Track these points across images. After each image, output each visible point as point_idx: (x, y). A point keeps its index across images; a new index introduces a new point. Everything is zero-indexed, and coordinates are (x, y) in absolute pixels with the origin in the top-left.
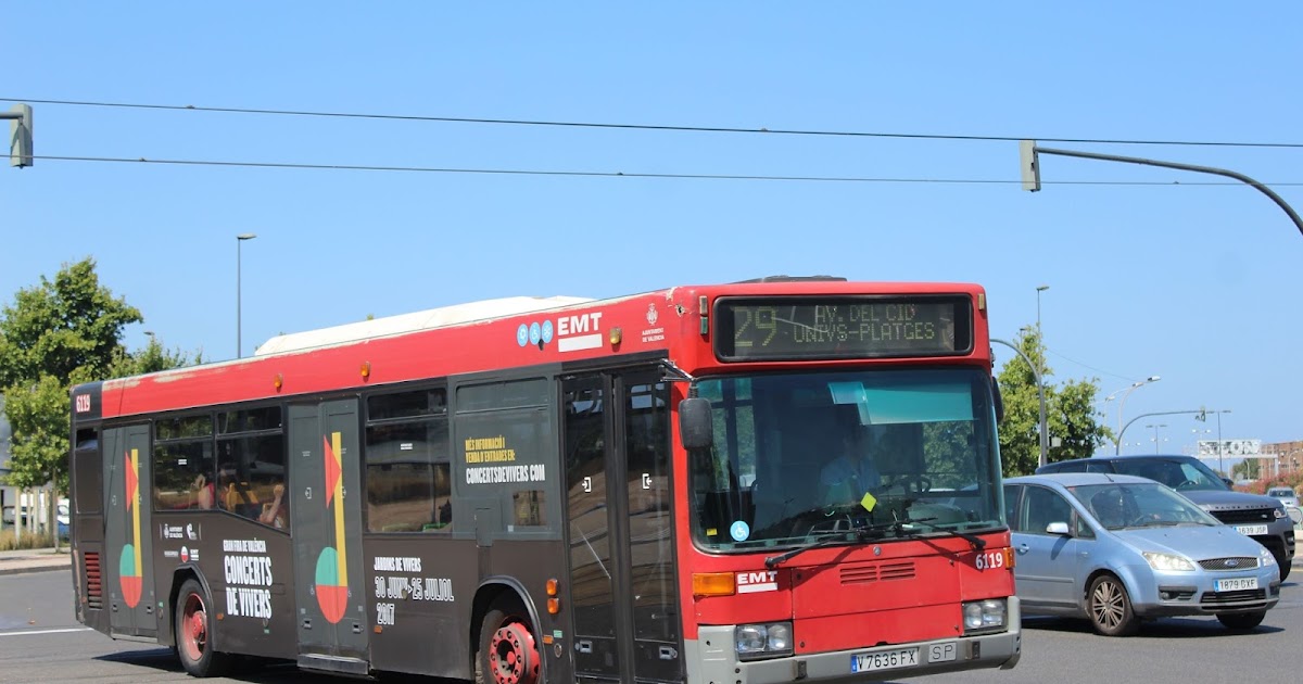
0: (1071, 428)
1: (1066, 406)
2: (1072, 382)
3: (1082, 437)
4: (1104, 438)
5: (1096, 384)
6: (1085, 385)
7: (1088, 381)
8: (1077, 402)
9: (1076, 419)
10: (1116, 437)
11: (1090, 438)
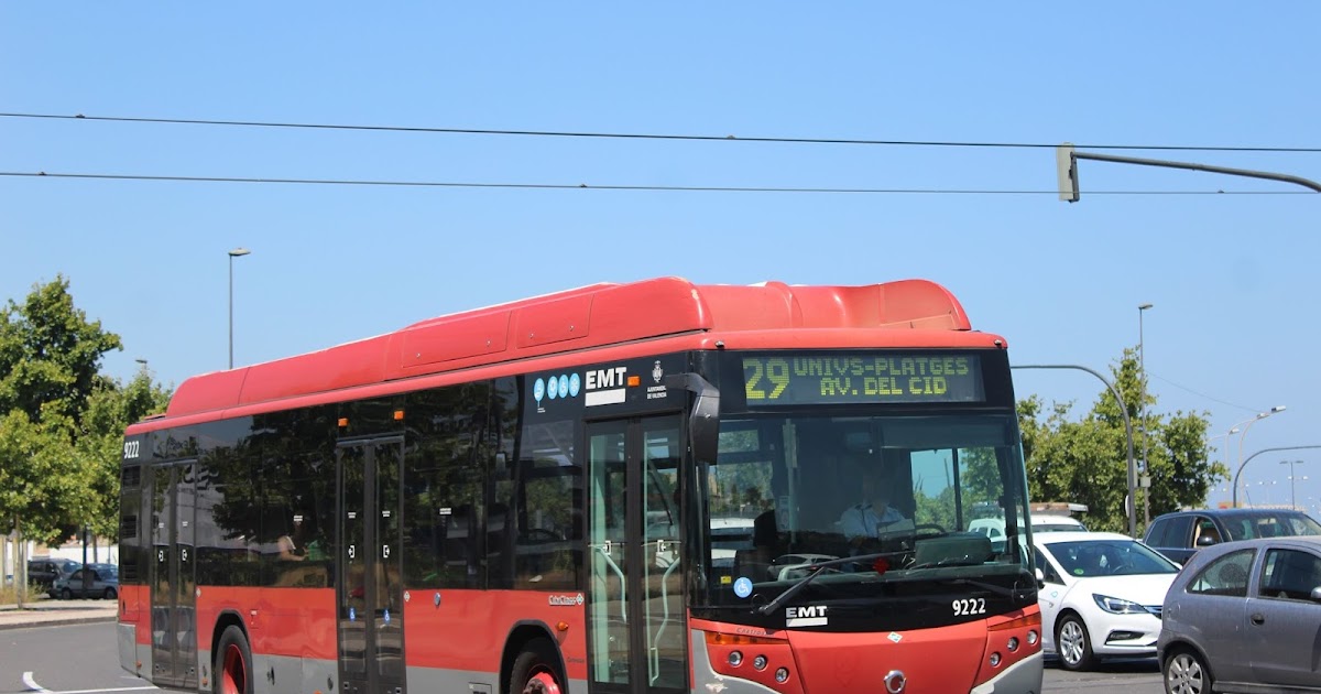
0: (1179, 466)
1: (1172, 443)
2: (1179, 413)
3: (1192, 475)
4: (1217, 476)
5: (1207, 417)
6: (1193, 419)
7: (1198, 415)
8: (1185, 438)
9: (1183, 457)
10: (1233, 474)
11: (1201, 476)
